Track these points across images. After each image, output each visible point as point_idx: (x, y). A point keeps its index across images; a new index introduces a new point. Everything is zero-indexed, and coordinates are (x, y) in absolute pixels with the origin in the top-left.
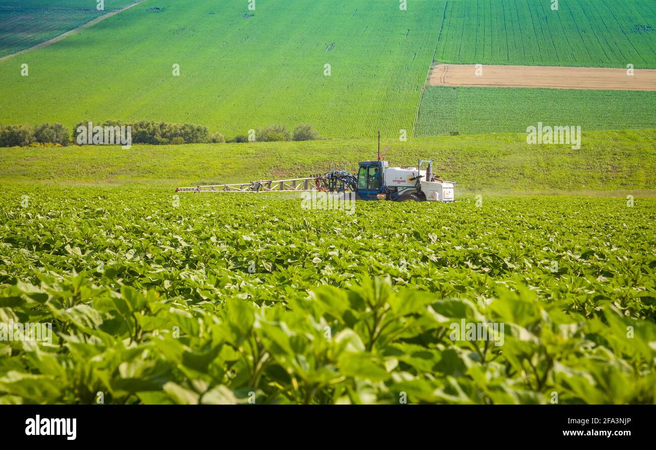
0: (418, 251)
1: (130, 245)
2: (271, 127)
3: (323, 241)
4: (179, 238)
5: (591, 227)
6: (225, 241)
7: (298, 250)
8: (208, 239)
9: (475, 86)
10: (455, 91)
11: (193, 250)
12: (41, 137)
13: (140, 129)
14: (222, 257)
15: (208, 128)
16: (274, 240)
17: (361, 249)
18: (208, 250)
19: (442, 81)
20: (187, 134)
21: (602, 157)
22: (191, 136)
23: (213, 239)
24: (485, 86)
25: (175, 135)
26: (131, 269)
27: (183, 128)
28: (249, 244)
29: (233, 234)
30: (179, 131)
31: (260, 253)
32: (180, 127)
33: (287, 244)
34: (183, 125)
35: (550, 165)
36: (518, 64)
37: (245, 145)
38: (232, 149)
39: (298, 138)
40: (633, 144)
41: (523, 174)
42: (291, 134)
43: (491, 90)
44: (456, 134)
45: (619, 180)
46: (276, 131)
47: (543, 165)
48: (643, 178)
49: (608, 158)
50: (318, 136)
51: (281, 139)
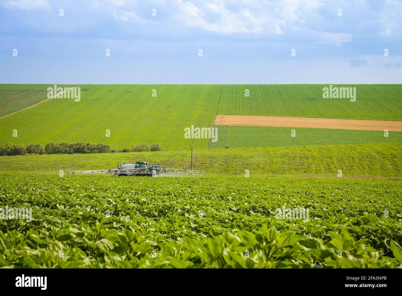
0: (227, 205)
1: (88, 204)
2: (140, 145)
3: (180, 201)
4: (111, 200)
5: (298, 193)
6: (133, 201)
7: (170, 206)
8: (125, 200)
9: (236, 125)
10: (227, 127)
11: (118, 206)
12: (30, 151)
13: (77, 146)
14: (133, 209)
15: (110, 145)
16: (156, 200)
17: (200, 205)
18: (126, 206)
19: (221, 123)
20: (100, 148)
21: (295, 159)
22: (101, 149)
23: (127, 200)
24: (240, 125)
25: (94, 149)
26: (94, 216)
27: (98, 146)
28: (145, 202)
29: (137, 198)
30: (96, 147)
31: (152, 207)
32: (96, 145)
33: (163, 202)
34: (98, 144)
35: (271, 163)
36: (256, 115)
37: (128, 153)
38: (121, 155)
39: (153, 150)
40: (309, 153)
41: (259, 167)
42: (150, 148)
43: (243, 127)
44: (227, 148)
45: (303, 170)
46: (142, 146)
47: (268, 162)
48: (314, 169)
49: (298, 159)
50: (162, 149)
51: (145, 151)
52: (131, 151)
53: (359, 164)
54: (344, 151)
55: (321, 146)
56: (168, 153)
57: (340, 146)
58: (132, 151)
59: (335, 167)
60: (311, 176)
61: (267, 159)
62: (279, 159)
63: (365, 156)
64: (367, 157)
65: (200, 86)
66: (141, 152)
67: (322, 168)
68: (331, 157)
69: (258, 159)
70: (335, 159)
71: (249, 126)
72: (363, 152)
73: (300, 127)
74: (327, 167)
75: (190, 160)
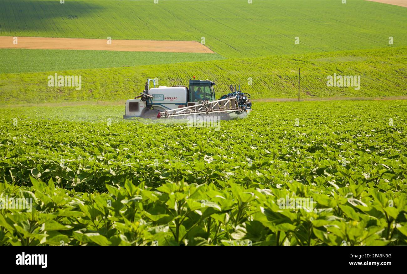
35: (27, 90)
41: (12, 96)
45: (63, 97)
47: (23, 90)
48: (76, 96)
53: (124, 89)
54: (109, 76)
55: (83, 71)
57: (104, 69)
59: (99, 93)
60: (72, 104)
62: (37, 87)
63: (130, 79)
64: (133, 81)
67: (85, 95)
68: (94, 83)
70: (98, 84)
72: (128, 75)
74: (90, 93)
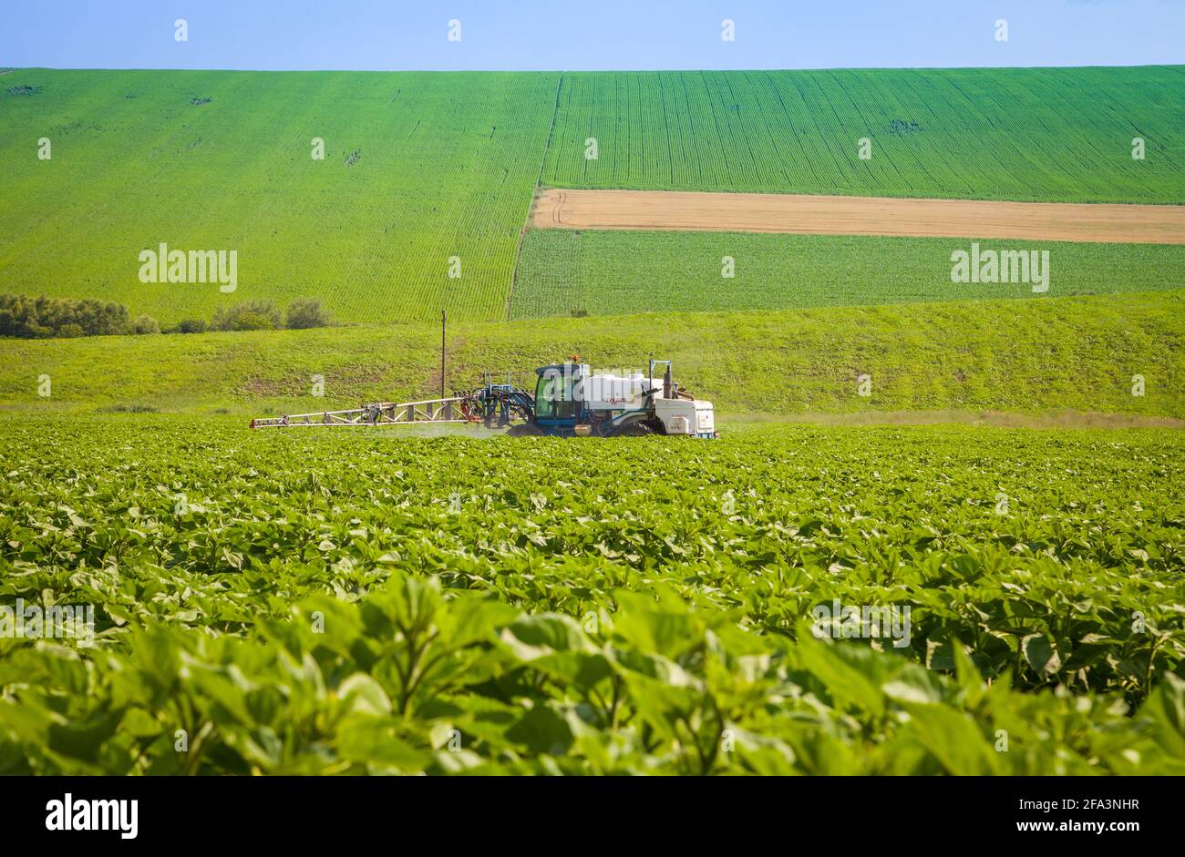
2: (245, 305)
9: (613, 228)
10: (580, 237)
15: (128, 308)
19: (556, 219)
20: (87, 317)
21: (838, 354)
22: (95, 322)
24: (632, 228)
25: (66, 320)
27: (81, 308)
30: (72, 314)
32: (75, 307)
34: (80, 302)
35: (748, 369)
36: (691, 190)
37: (197, 337)
38: (173, 344)
39: (297, 323)
40: (891, 330)
41: (702, 386)
42: (284, 317)
43: (644, 235)
44: (583, 314)
46: (255, 310)
47: (736, 368)
48: (908, 391)
49: (849, 356)
50: (335, 319)
51: (265, 327)
52: (212, 329)
53: (1078, 371)
54: (1023, 324)
55: (935, 305)
56: (354, 336)
58: (214, 330)
59: (989, 384)
60: (897, 418)
61: (732, 357)
62: (779, 357)
63: (1101, 340)
64: (1110, 345)
65: (474, 77)
66: (248, 333)
67: (941, 389)
68: (971, 348)
69: (697, 356)
70: (987, 353)
71: (665, 232)
72: (1095, 325)
73: (861, 234)
74: (959, 384)
75: (436, 363)
